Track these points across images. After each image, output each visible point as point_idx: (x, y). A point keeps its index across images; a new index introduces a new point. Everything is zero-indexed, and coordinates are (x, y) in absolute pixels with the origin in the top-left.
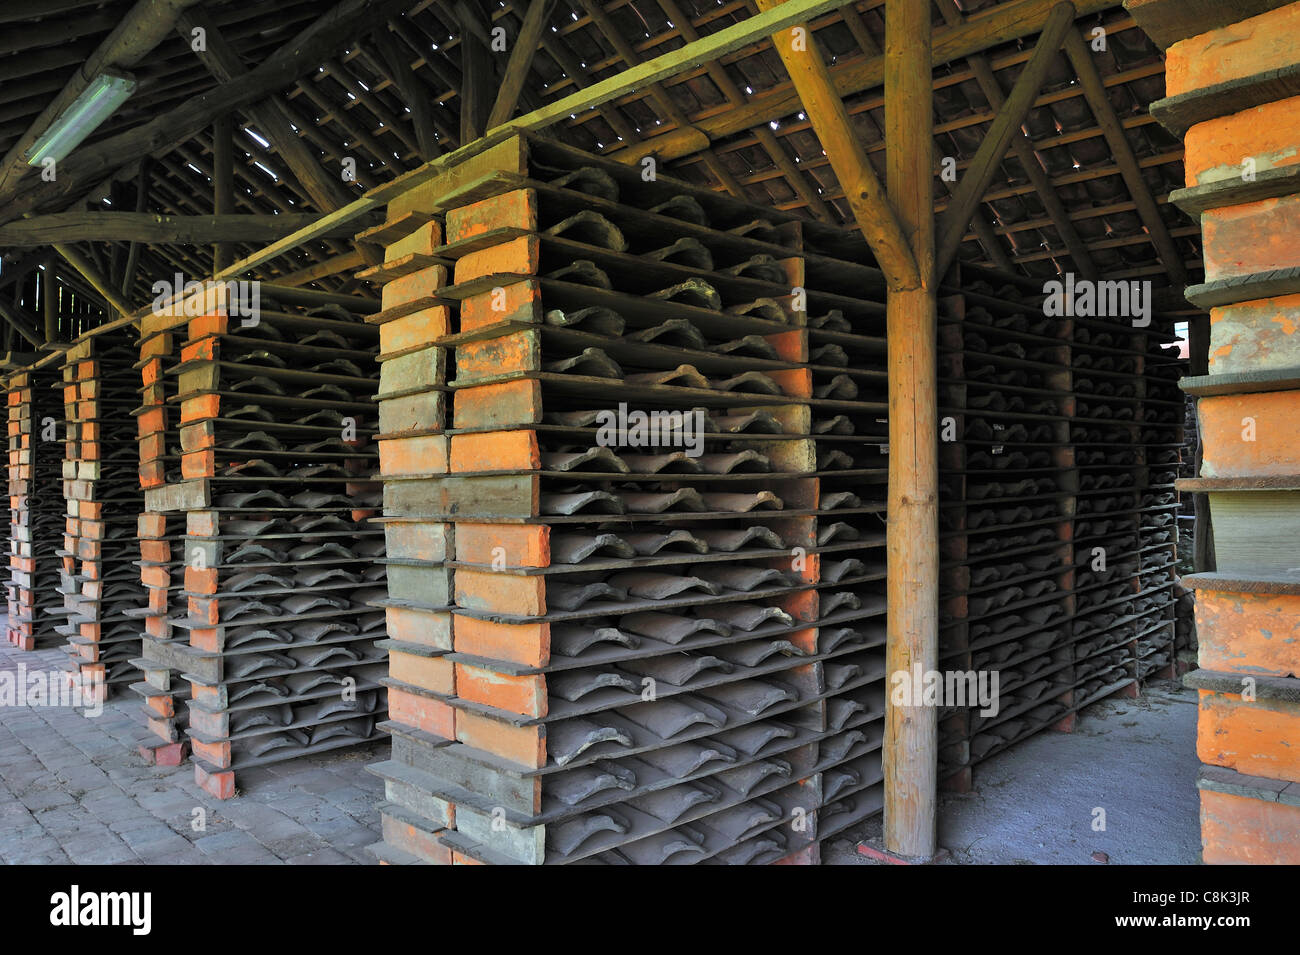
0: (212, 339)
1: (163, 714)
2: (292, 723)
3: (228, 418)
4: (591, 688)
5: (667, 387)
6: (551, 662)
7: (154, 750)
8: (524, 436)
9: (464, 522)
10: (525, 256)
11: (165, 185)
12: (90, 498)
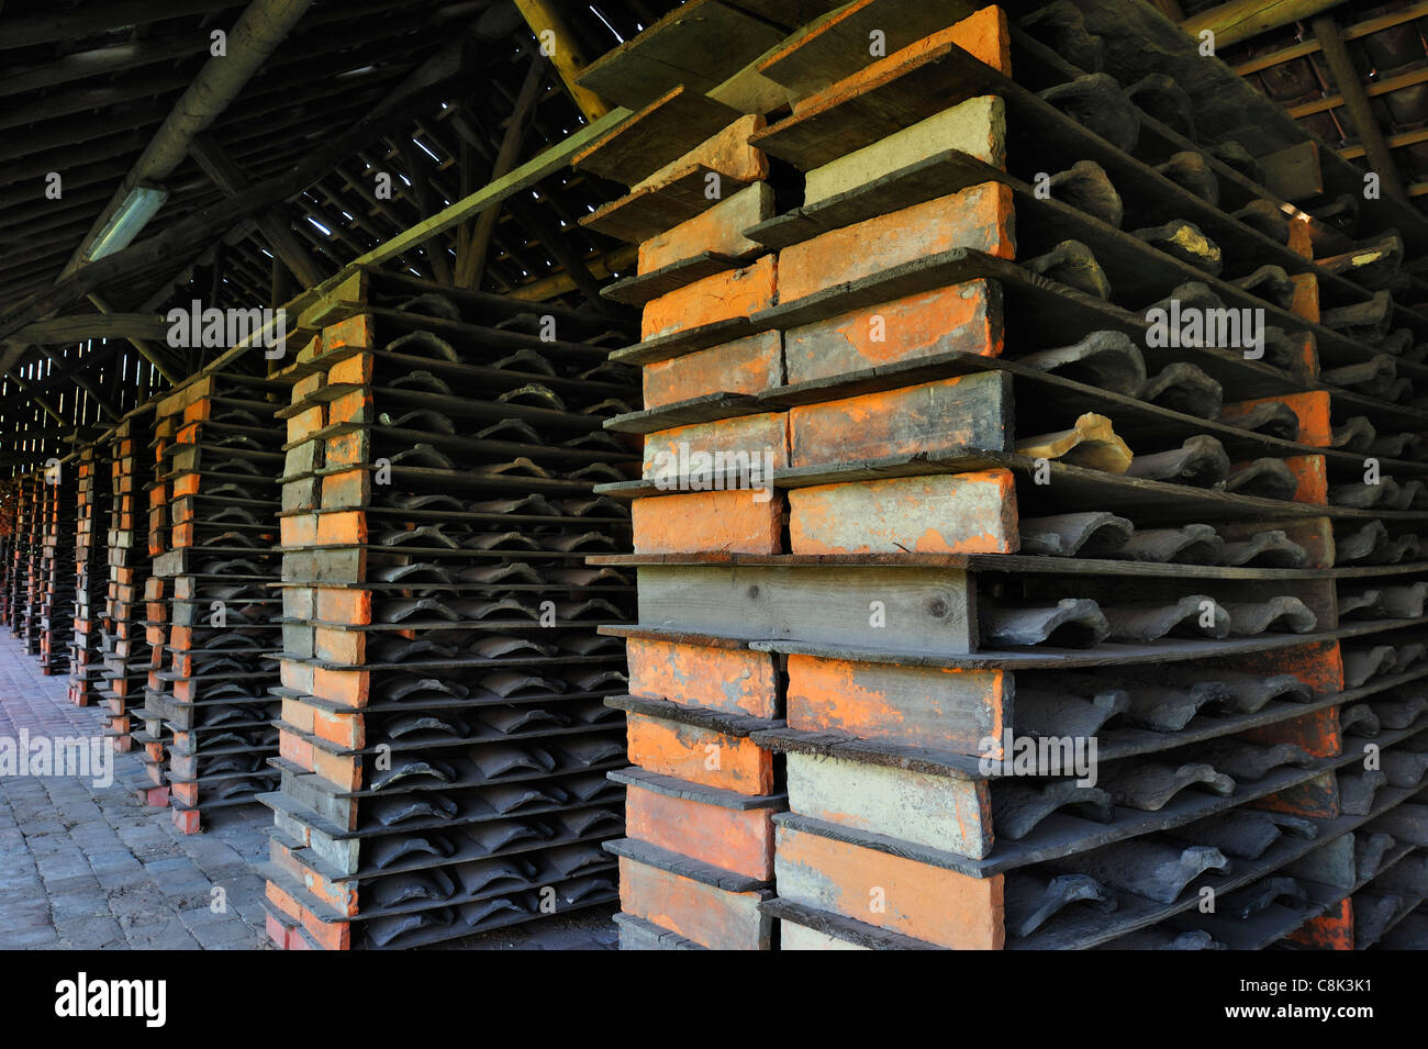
0: (195, 426)
1: (154, 759)
2: (257, 771)
3: (208, 493)
4: (410, 728)
5: (502, 476)
6: (370, 704)
7: (146, 791)
8: (354, 516)
9: (325, 588)
10: (360, 370)
11: (243, 269)
12: (123, 564)
